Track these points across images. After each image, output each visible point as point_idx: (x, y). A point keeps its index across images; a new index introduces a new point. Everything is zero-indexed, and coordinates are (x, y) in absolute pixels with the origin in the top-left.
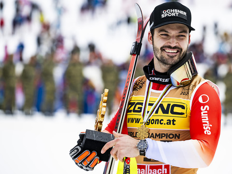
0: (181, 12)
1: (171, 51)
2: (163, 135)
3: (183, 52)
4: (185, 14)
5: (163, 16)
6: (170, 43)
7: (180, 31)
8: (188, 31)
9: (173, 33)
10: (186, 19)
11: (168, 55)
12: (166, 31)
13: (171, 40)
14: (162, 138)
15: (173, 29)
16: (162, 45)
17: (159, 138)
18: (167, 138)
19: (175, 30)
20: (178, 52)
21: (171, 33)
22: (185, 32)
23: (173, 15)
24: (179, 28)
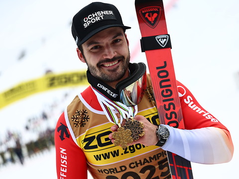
0: (106, 12)
1: (111, 65)
2: (159, 155)
3: (126, 60)
4: (111, 12)
5: (85, 25)
6: (106, 55)
7: (113, 36)
8: (122, 32)
9: (106, 41)
10: (115, 19)
11: (109, 70)
12: (96, 43)
13: (106, 50)
14: (158, 159)
15: (104, 37)
16: (97, 61)
17: (156, 160)
18: (163, 156)
19: (107, 36)
20: (119, 61)
21: (103, 43)
22: (120, 34)
23: (98, 19)
24: (110, 33)
